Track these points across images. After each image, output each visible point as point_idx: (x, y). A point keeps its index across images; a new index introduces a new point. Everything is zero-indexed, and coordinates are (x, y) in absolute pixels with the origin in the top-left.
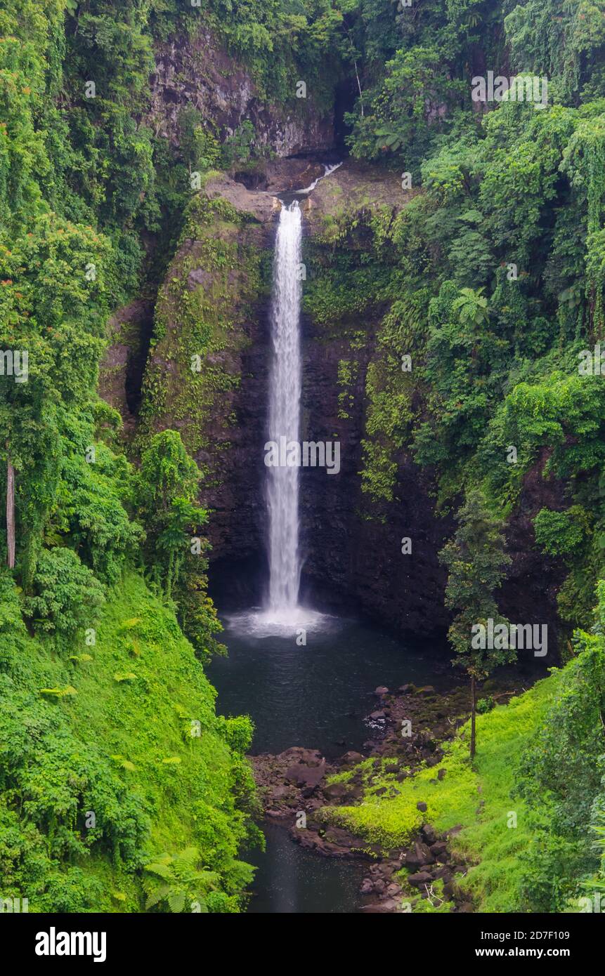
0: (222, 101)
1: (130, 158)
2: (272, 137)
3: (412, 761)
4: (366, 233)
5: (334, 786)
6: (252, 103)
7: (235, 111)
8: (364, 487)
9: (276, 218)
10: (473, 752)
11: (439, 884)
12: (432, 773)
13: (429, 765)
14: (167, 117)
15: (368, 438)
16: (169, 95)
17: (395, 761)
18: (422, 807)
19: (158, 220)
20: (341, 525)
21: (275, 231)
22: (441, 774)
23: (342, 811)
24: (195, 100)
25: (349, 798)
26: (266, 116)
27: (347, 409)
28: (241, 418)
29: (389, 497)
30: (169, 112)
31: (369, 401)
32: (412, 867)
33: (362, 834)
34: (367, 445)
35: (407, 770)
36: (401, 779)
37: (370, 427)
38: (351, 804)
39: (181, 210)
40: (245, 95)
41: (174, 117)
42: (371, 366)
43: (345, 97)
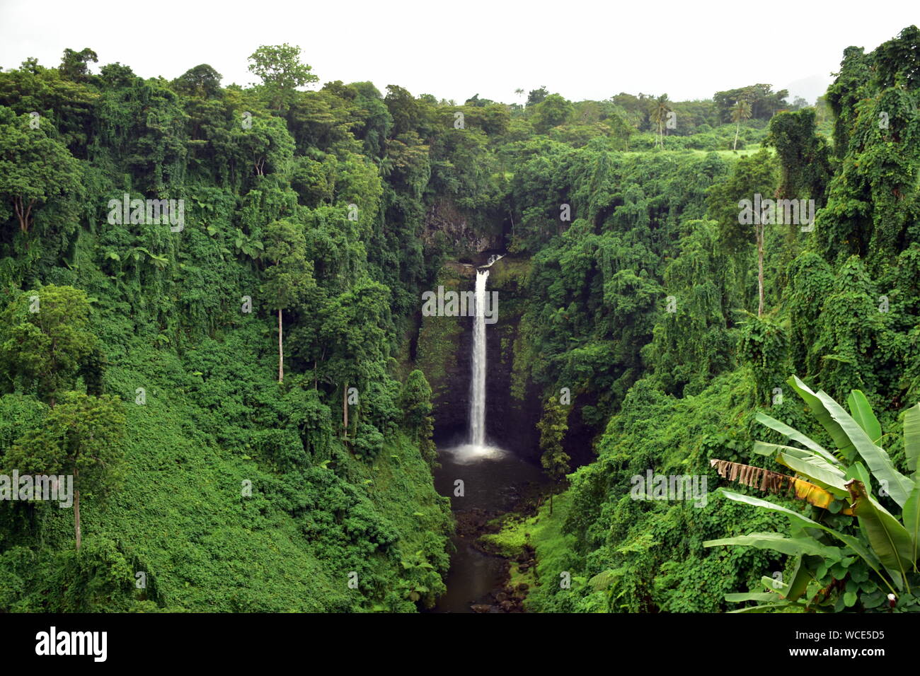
0: (454, 229)
1: (414, 252)
2: (476, 243)
3: (525, 515)
4: (515, 284)
5: (491, 526)
6: (467, 230)
7: (460, 233)
8: (512, 394)
9: (475, 278)
10: (551, 512)
11: (531, 569)
12: (533, 520)
13: (532, 517)
14: (431, 236)
15: (514, 372)
16: (431, 227)
17: (518, 516)
18: (527, 535)
19: (425, 278)
20: (502, 410)
21: (474, 283)
22: (537, 521)
23: (492, 537)
24: (442, 229)
25: (496, 531)
26: (473, 235)
27: (505, 359)
28: (458, 362)
29: (523, 399)
30: (432, 233)
31: (514, 356)
32: (520, 561)
33: (500, 547)
34: (513, 376)
35: (523, 519)
36: (520, 523)
37: (515, 368)
38: (497, 533)
39: (435, 273)
40: (464, 226)
41: (433, 235)
42: (515, 341)
43: (507, 228)
